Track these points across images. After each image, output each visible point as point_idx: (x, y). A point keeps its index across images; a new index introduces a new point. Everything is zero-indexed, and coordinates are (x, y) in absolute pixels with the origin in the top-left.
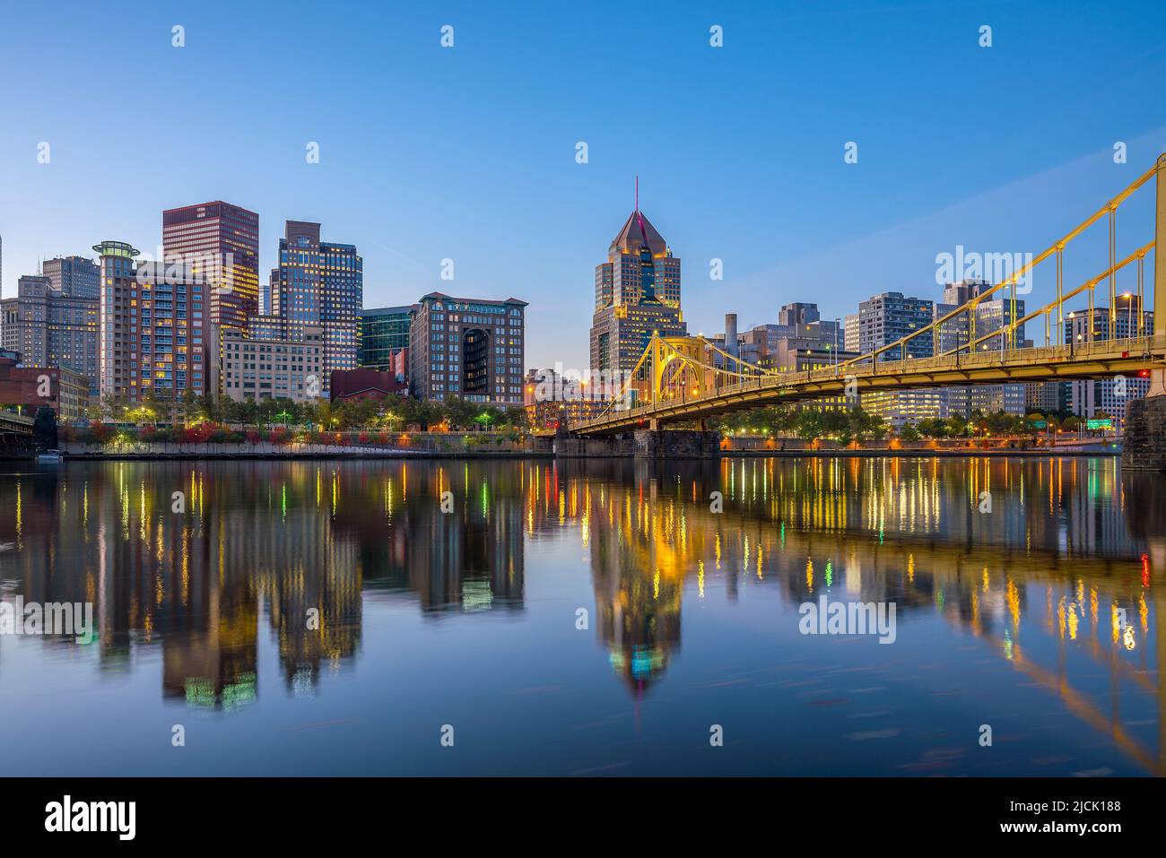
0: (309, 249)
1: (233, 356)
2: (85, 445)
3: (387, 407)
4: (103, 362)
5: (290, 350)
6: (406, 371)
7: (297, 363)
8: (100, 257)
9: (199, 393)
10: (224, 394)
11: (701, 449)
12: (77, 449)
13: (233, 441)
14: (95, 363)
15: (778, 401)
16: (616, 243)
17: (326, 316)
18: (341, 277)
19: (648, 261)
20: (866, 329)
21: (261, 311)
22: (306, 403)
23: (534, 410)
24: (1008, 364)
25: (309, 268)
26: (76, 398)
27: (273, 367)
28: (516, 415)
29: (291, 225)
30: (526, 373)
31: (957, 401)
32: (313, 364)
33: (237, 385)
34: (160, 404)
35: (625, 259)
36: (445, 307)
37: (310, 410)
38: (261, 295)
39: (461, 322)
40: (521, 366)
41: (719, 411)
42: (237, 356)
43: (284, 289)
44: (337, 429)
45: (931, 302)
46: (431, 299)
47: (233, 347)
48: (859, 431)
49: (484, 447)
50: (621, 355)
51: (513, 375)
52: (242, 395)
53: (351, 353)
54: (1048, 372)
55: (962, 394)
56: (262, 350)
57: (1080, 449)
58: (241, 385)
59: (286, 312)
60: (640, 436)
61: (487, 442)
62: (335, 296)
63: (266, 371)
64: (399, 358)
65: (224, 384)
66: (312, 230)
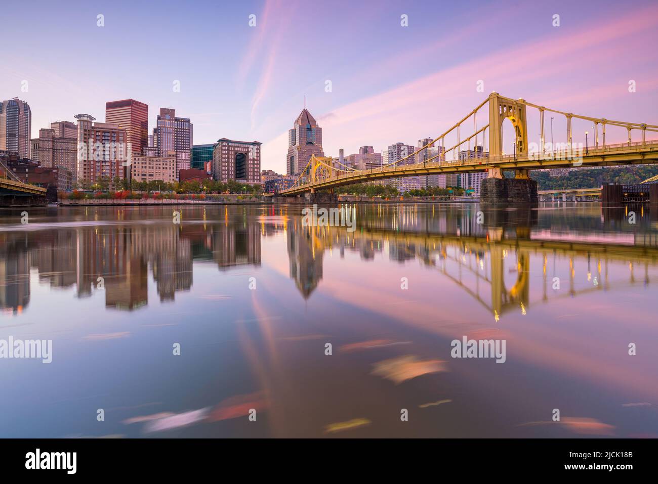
0: (170, 120)
1: (137, 163)
2: (70, 200)
3: (203, 184)
4: (78, 165)
5: (162, 160)
6: (211, 170)
7: (165, 166)
8: (78, 121)
9: (121, 178)
10: (133, 178)
11: (331, 200)
12: (66, 202)
13: (137, 198)
14: (75, 166)
15: (360, 181)
16: (297, 122)
17: (177, 148)
18: (184, 132)
19: (309, 129)
20: (391, 156)
21: (149, 145)
22: (169, 182)
23: (264, 186)
24: (442, 167)
25: (170, 128)
26: (66, 181)
27: (154, 168)
28: (257, 187)
29: (162, 110)
30: (261, 171)
31: (423, 183)
32: (172, 167)
33: (138, 175)
34: (104, 183)
35: (300, 127)
36: (228, 144)
37: (170, 185)
38: (149, 139)
39: (234, 150)
40: (259, 168)
41: (338, 185)
42: (138, 163)
43: (159, 136)
44: (182, 193)
45: (413, 147)
46: (222, 141)
47: (137, 159)
48: (388, 194)
49: (244, 200)
50: (299, 165)
51: (256, 172)
52: (141, 179)
53: (188, 163)
54: (455, 170)
55: (424, 181)
56: (150, 160)
57: (464, 200)
58: (140, 175)
59: (160, 145)
60: (307, 195)
61: (246, 198)
62: (181, 139)
63: (151, 169)
64: (208, 165)
65: (133, 175)
66: (172, 112)
